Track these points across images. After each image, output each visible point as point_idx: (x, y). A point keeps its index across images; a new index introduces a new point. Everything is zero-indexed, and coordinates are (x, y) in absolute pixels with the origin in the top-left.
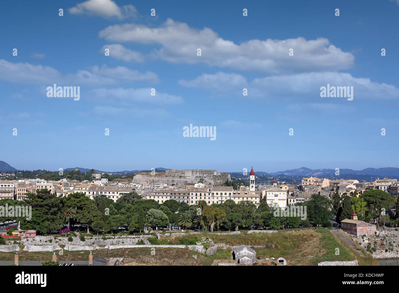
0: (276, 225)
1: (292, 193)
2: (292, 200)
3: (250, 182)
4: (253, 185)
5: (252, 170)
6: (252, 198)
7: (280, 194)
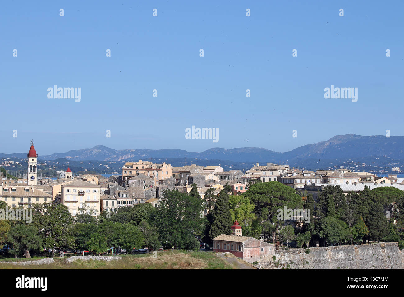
0: (100, 246)
1: (107, 189)
2: (110, 202)
3: (29, 168)
4: (34, 175)
5: (32, 147)
6: (38, 198)
7: (89, 191)
